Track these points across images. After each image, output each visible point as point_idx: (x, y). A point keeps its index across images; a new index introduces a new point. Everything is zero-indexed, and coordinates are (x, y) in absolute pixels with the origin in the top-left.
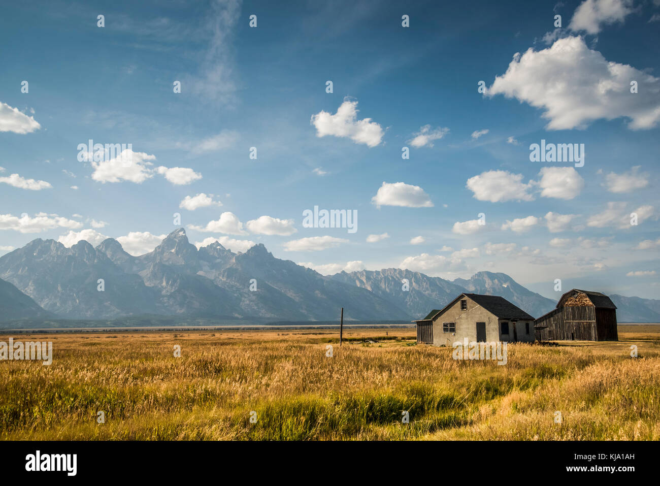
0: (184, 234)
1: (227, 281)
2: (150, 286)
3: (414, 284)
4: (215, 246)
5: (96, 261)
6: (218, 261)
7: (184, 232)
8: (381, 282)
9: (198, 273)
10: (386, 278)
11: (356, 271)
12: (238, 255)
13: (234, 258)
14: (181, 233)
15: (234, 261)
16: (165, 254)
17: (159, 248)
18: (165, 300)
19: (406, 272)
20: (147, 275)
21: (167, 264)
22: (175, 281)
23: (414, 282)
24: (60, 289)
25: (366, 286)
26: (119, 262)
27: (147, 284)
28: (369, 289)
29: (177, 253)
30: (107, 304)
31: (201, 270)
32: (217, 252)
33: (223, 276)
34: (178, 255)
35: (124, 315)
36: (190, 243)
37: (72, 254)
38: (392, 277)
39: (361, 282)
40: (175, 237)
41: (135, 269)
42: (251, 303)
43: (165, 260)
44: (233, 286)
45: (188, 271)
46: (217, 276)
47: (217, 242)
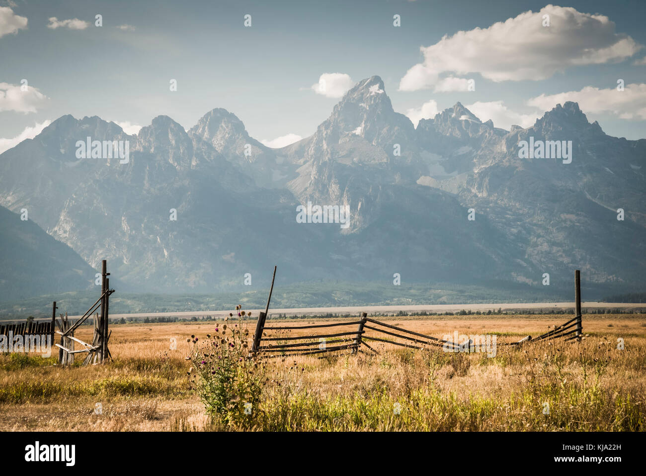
0: (381, 91)
1: (491, 198)
4: (454, 115)
6: (464, 149)
7: (382, 87)
9: (418, 182)
12: (512, 133)
13: (504, 142)
14: (374, 89)
15: (504, 149)
16: (340, 142)
17: (326, 128)
20: (306, 189)
21: (348, 162)
31: (425, 175)
32: (460, 129)
33: (480, 188)
34: (370, 141)
36: (396, 111)
40: (361, 99)
41: (278, 176)
42: (555, 249)
43: (342, 153)
45: (397, 178)
46: (465, 185)
47: (459, 104)
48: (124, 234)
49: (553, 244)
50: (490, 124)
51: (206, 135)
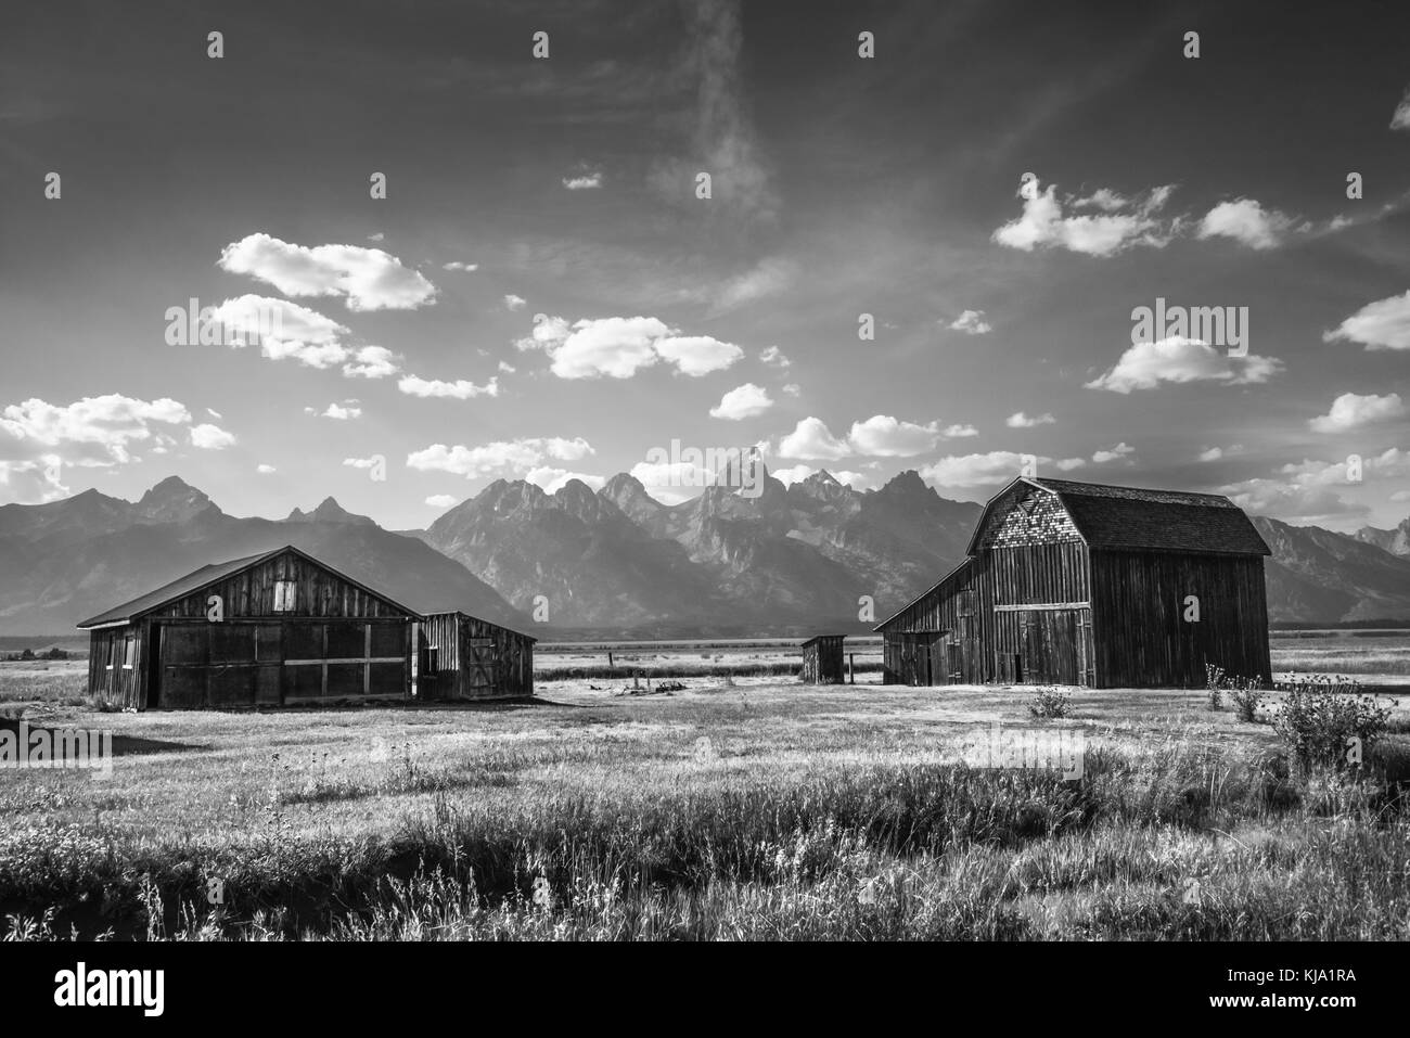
1: (847, 549)
2: (697, 562)
4: (819, 480)
5: (598, 518)
6: (828, 508)
9: (788, 535)
12: (866, 495)
13: (859, 501)
15: (858, 507)
16: (723, 500)
17: (712, 491)
20: (693, 540)
21: (728, 518)
22: (744, 552)
24: (539, 571)
26: (640, 518)
27: (693, 558)
30: (622, 597)
31: (793, 528)
32: (824, 490)
35: (654, 618)
37: (558, 507)
41: (670, 529)
42: (896, 591)
43: (724, 510)
44: (858, 558)
45: (770, 530)
46: (825, 538)
47: (823, 471)
48: (538, 576)
49: (895, 587)
50: (849, 487)
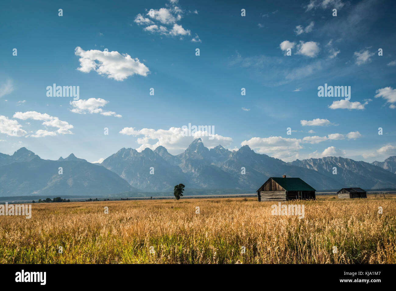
0: (201, 142)
1: (229, 168)
2: (185, 172)
3: (346, 166)
4: (219, 148)
5: (155, 159)
6: (222, 156)
7: (201, 140)
8: (323, 165)
9: (211, 164)
10: (327, 163)
11: (306, 159)
13: (231, 154)
14: (199, 141)
15: (231, 156)
16: (191, 154)
17: (188, 150)
18: (195, 180)
19: (340, 159)
21: (193, 159)
22: (199, 169)
23: (346, 164)
24: (138, 175)
25: (314, 168)
26: (167, 159)
27: (183, 171)
28: (316, 170)
29: (198, 152)
30: (165, 183)
31: (212, 162)
32: (220, 151)
33: (226, 165)
34: (199, 154)
36: (205, 146)
37: (142, 156)
38: (331, 162)
39: (310, 166)
40: (196, 144)
41: (175, 163)
42: (245, 181)
43: (192, 157)
44: (232, 171)
45: (206, 163)
46: (222, 165)
47: (220, 145)
50: (227, 150)
51: (157, 152)
